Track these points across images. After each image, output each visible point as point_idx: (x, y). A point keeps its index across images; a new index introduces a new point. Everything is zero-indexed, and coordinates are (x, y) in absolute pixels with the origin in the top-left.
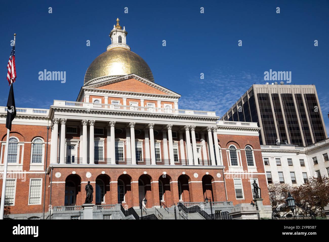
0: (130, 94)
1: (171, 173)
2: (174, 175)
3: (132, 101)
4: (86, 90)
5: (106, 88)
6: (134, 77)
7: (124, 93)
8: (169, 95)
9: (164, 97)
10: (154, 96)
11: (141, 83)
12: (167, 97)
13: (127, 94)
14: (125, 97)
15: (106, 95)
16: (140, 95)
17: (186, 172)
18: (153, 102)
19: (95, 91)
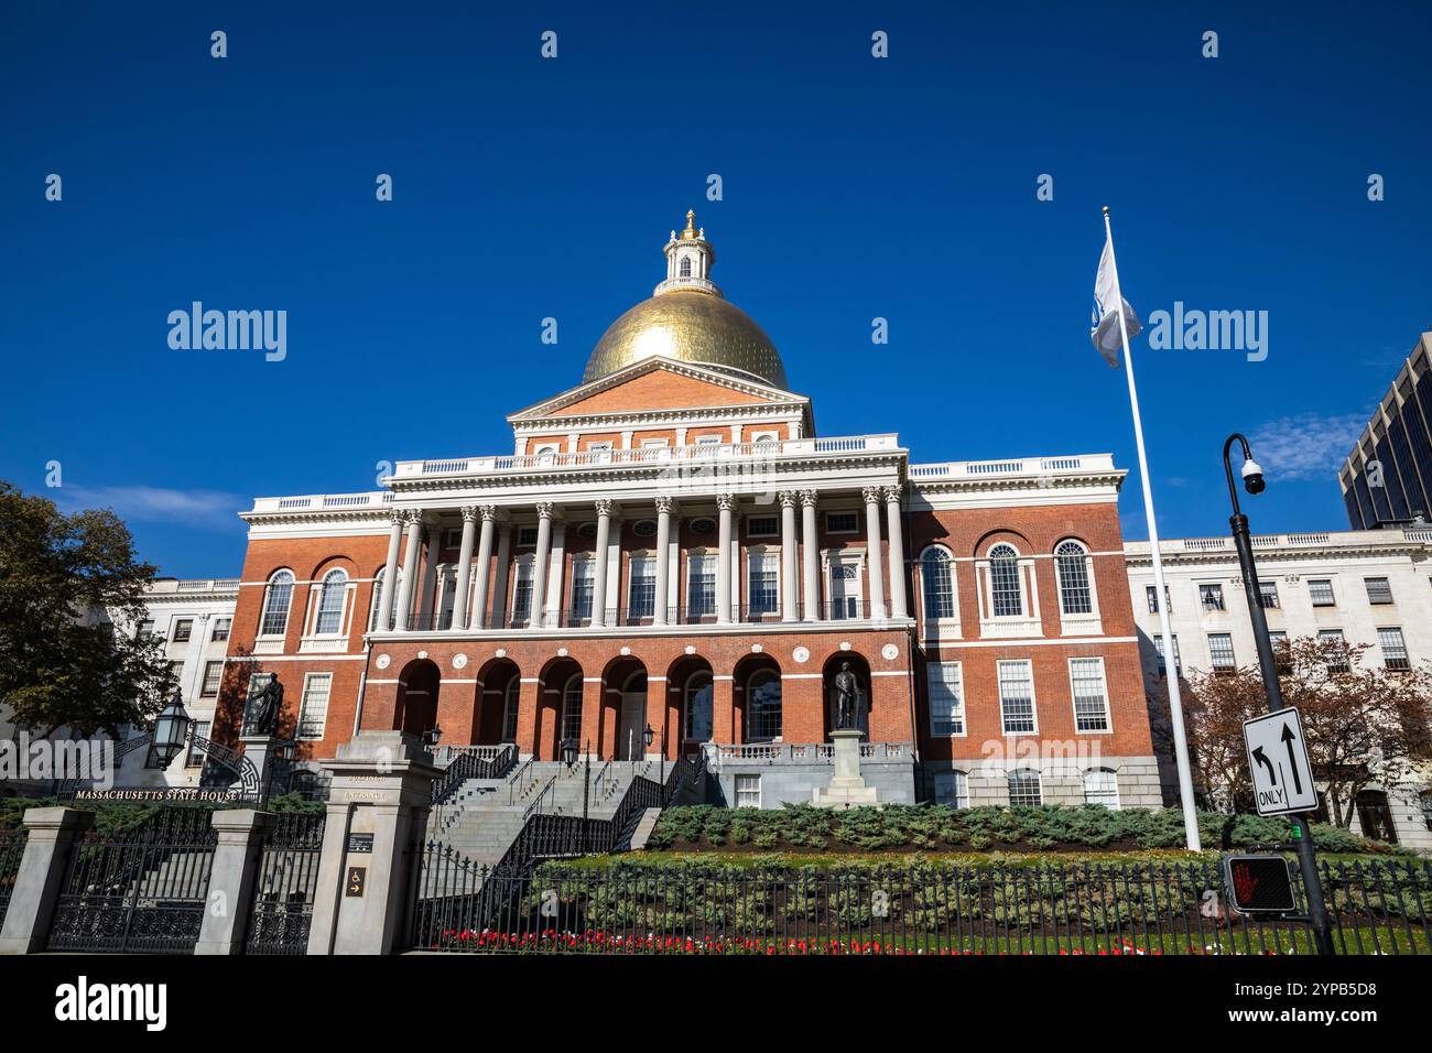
0: (641, 417)
1: (709, 652)
2: (722, 656)
3: (652, 437)
4: (519, 425)
5: (576, 411)
6: (659, 365)
7: (624, 418)
8: (773, 401)
9: (752, 410)
10: (718, 412)
11: (683, 381)
12: (761, 409)
13: (633, 418)
14: (627, 428)
15: (573, 431)
16: (675, 415)
17: (765, 645)
18: (715, 433)
19: (551, 423)
